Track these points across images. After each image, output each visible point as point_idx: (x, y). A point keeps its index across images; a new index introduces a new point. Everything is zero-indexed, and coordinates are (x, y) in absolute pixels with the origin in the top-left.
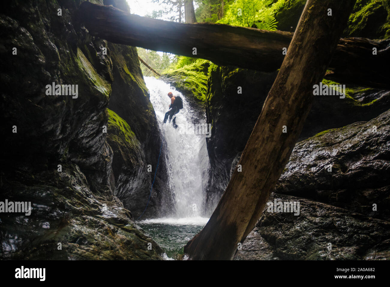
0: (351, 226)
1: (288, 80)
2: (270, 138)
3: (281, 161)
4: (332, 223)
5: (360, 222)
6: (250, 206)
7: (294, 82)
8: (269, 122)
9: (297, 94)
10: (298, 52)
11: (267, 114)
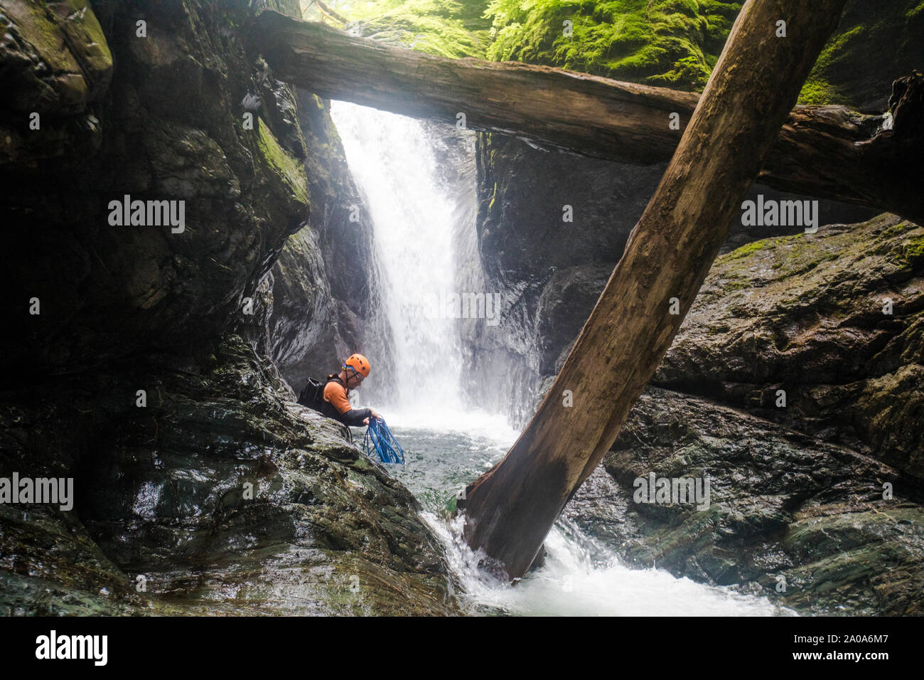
0: (782, 456)
1: (679, 203)
2: (637, 310)
3: (655, 349)
4: (747, 449)
5: (798, 449)
6: (593, 430)
7: (688, 208)
8: (637, 279)
9: (692, 233)
10: (701, 154)
11: (634, 264)
